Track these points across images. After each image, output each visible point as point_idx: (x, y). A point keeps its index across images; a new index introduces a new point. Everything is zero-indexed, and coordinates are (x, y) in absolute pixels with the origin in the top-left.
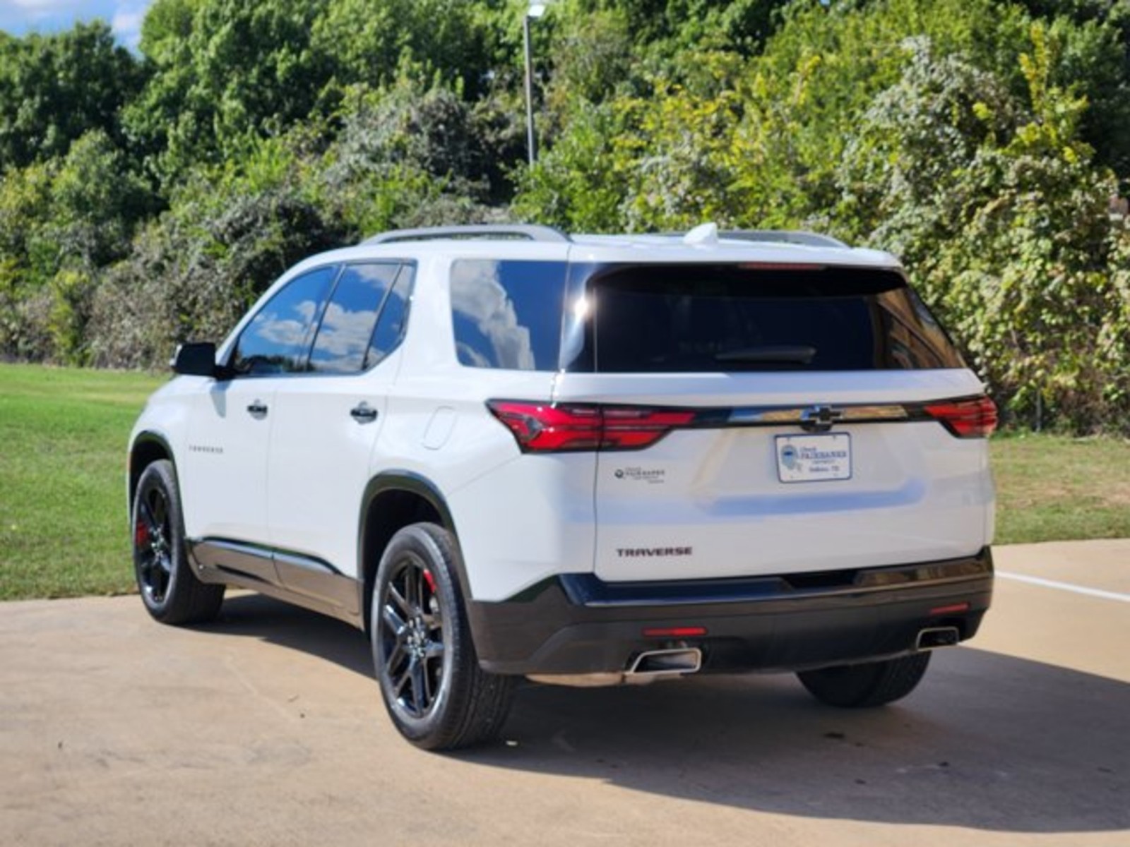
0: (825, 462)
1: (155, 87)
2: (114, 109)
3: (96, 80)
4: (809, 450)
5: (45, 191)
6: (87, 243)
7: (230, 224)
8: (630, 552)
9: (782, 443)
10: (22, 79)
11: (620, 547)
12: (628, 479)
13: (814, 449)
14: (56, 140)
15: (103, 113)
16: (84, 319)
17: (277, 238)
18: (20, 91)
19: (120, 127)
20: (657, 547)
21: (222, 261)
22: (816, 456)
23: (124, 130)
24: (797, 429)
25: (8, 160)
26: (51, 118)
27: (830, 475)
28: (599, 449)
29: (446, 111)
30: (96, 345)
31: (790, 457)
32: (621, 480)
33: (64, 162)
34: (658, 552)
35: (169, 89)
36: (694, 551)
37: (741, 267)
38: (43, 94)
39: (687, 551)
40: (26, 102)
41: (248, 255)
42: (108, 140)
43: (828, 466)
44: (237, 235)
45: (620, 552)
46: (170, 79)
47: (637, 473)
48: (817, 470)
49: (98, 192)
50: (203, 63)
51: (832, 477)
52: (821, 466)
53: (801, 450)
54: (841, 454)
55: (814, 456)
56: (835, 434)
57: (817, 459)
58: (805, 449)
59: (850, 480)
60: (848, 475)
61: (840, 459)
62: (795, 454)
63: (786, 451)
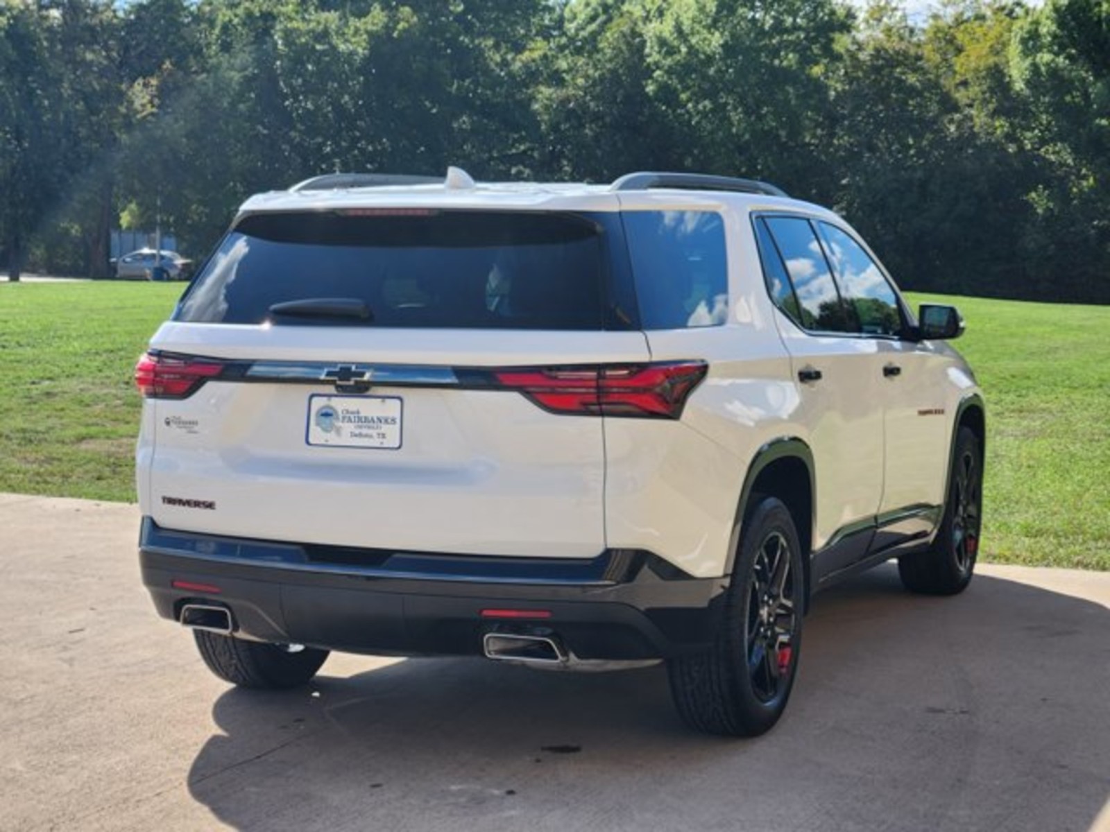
0: (369, 427)
4: (352, 413)
8: (170, 501)
9: (318, 403)
11: (164, 495)
12: (172, 427)
13: (358, 412)
20: (188, 497)
22: (360, 419)
24: (331, 389)
27: (376, 442)
28: (156, 395)
31: (328, 418)
32: (169, 427)
34: (190, 503)
36: (217, 506)
37: (342, 213)
39: (210, 506)
43: (374, 432)
45: (164, 499)
47: (179, 422)
48: (360, 435)
51: (378, 445)
52: (365, 431)
53: (342, 412)
54: (389, 420)
55: (357, 419)
56: (384, 397)
57: (360, 424)
58: (348, 412)
59: (400, 450)
60: (397, 445)
61: (388, 426)
62: (335, 416)
63: (324, 411)
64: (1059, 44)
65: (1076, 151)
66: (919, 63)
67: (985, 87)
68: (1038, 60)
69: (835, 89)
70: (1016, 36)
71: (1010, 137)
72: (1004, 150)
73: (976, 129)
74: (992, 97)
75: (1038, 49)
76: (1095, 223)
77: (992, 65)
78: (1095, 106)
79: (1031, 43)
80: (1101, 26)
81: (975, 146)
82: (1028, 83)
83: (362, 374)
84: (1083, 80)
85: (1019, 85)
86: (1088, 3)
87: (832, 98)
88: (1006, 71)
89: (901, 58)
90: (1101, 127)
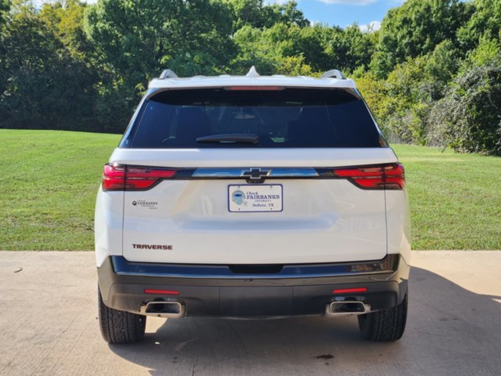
0: (264, 201)
1: (473, 19)
2: (456, 30)
3: (449, 17)
4: (253, 194)
5: (421, 67)
6: (430, 90)
7: (468, 80)
8: (139, 246)
9: (233, 190)
10: (415, 19)
11: (135, 243)
12: (139, 206)
13: (257, 193)
14: (429, 45)
15: (451, 32)
16: (425, 124)
17: (487, 86)
18: (414, 24)
19: (457, 38)
20: (153, 244)
21: (463, 97)
22: (258, 197)
23: (458, 39)
24: (244, 182)
25: (408, 55)
26: (428, 35)
27: (268, 208)
28: (125, 189)
30: (429, 136)
31: (239, 198)
32: (136, 206)
33: (432, 54)
34: (154, 247)
35: (480, 20)
36: (173, 247)
37: (226, 89)
38: (424, 25)
39: (170, 248)
40: (417, 28)
41: (474, 94)
42: (452, 44)
43: (267, 203)
44: (471, 85)
45: (134, 245)
46: (481, 15)
47: (144, 203)
48: (259, 205)
49: (443, 67)
50: (497, 6)
52: (261, 203)
53: (247, 193)
54: (276, 197)
55: (256, 197)
56: (271, 185)
57: (258, 199)
58: (250, 193)
59: (282, 212)
60: (280, 209)
61: (274, 200)
62: (243, 195)
63: (236, 194)
64: (106, 18)
65: (116, 66)
66: (44, 25)
67: (74, 38)
68: (97, 26)
69: (4, 36)
70: (86, 15)
71: (87, 60)
72: (85, 66)
73: (72, 56)
74: (77, 42)
75: (96, 21)
76: (127, 99)
77: (77, 27)
78: (124, 47)
79: (93, 18)
80: (125, 12)
81: (71, 64)
82: (93, 36)
83: (266, 173)
84: (117, 35)
85: (89, 37)
86: (118, 2)
87: (2, 40)
88: (83, 30)
89: (35, 22)
90: (126, 56)
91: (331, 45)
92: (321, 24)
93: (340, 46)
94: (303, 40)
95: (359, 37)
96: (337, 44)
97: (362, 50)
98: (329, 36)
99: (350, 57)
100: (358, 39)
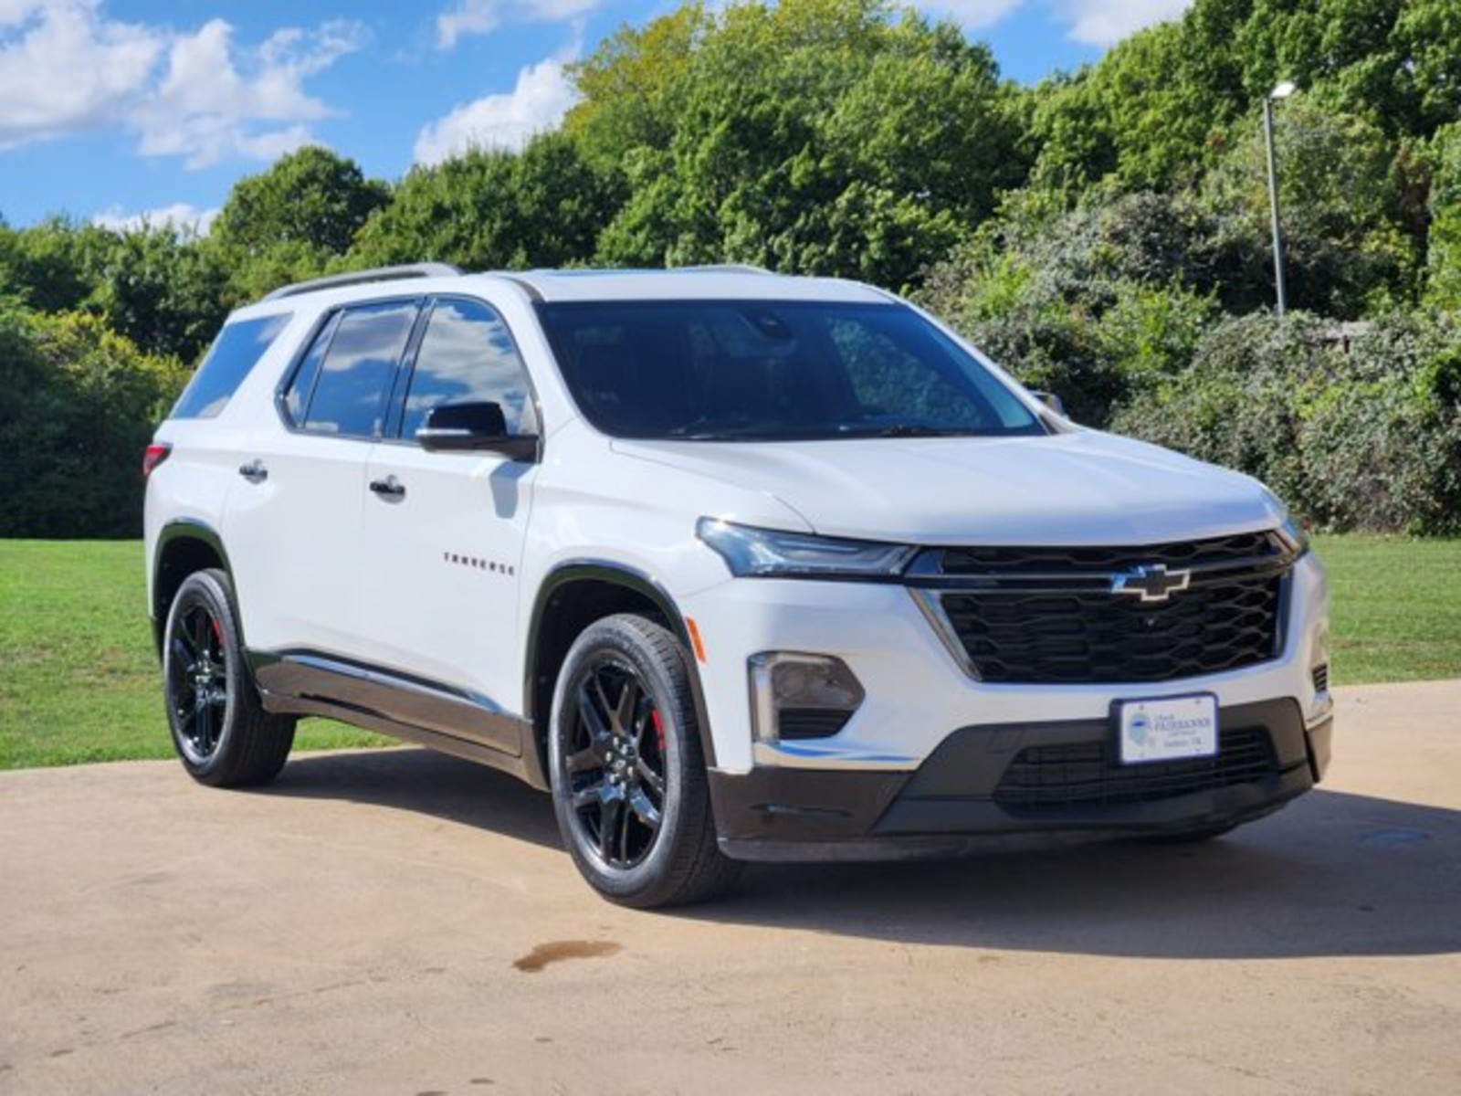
29: (1154, 216)
91: (110, 282)
92: (68, 220)
93: (137, 283)
94: (32, 267)
95: (189, 259)
96: (128, 277)
97: (200, 297)
98: (100, 255)
99: (169, 315)
100: (186, 265)
